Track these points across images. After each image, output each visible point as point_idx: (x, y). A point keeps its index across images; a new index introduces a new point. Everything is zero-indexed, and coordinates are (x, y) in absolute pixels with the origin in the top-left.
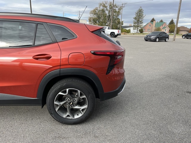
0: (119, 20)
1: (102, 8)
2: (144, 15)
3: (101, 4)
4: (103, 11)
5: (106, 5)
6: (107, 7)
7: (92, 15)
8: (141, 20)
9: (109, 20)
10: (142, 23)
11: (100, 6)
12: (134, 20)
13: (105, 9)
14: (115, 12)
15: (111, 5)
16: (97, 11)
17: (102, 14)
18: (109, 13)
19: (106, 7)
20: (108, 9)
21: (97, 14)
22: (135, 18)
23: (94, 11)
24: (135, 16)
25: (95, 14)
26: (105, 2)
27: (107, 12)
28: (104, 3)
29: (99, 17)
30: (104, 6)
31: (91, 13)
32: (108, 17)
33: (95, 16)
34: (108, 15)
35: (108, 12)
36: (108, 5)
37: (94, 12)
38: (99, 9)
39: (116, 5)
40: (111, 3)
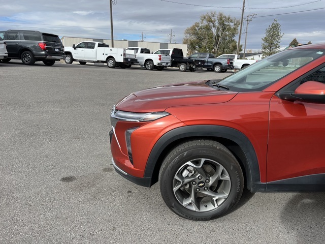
0: (236, 42)
1: (205, 23)
2: (282, 34)
3: (205, 18)
4: (207, 28)
5: (213, 19)
6: (214, 21)
7: (188, 35)
8: (275, 43)
9: (217, 43)
10: (279, 47)
11: (203, 20)
12: (263, 42)
13: (212, 24)
14: (229, 29)
15: (221, 19)
16: (197, 28)
17: (205, 34)
18: (217, 32)
19: (212, 22)
20: (217, 24)
21: (197, 34)
22: (266, 40)
23: (193, 28)
25: (193, 34)
26: (212, 13)
27: (214, 31)
28: (210, 15)
29: (200, 39)
30: (210, 20)
31: (187, 32)
32: (215, 38)
33: (194, 38)
34: (215, 35)
35: (215, 31)
36: (216, 19)
38: (200, 25)
39: (229, 18)
40: (221, 15)
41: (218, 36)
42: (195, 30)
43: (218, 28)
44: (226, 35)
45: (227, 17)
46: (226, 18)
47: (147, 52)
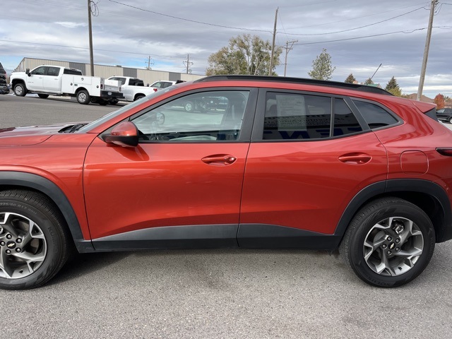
1: (236, 48)
2: (333, 68)
3: (235, 42)
4: (240, 56)
5: (246, 43)
6: (248, 47)
7: (214, 64)
11: (233, 45)
13: (244, 51)
14: (267, 58)
15: (257, 45)
16: (225, 55)
17: (236, 63)
18: (253, 61)
19: (246, 48)
20: (251, 51)
21: (226, 62)
22: (314, 74)
23: (220, 55)
24: (312, 70)
25: (220, 62)
26: (244, 36)
27: (248, 59)
28: (243, 39)
29: (229, 70)
30: (242, 45)
31: (212, 59)
32: (250, 69)
33: (220, 68)
34: (250, 65)
35: (250, 60)
36: (251, 44)
37: (219, 58)
38: (230, 51)
39: (267, 44)
40: (257, 38)
41: (254, 67)
42: (223, 57)
43: (253, 56)
44: (264, 66)
45: (265, 43)
46: (263, 43)
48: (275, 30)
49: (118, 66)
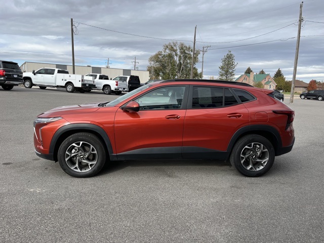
0: (196, 70)
1: (168, 51)
2: (236, 64)
3: (167, 47)
4: (170, 56)
5: (175, 48)
6: (176, 50)
7: (152, 63)
8: (230, 71)
9: (179, 70)
10: (234, 75)
11: (166, 49)
12: (220, 70)
13: (174, 53)
14: (190, 58)
15: (182, 48)
16: (160, 56)
17: (168, 62)
18: (179, 60)
19: (175, 51)
20: (179, 53)
21: (161, 61)
22: (222, 68)
24: (222, 65)
25: (157, 62)
26: (174, 43)
27: (176, 59)
28: (172, 44)
29: (164, 67)
30: (172, 49)
31: (151, 59)
32: (178, 65)
33: (157, 65)
34: (178, 62)
35: (178, 59)
36: (178, 48)
37: (156, 58)
38: (163, 53)
39: (189, 48)
40: (182, 44)
41: (181, 64)
42: (159, 58)
43: (180, 57)
44: (187, 63)
45: (188, 47)
46: (186, 47)
47: (106, 78)
48: (195, 40)
49: (88, 66)
